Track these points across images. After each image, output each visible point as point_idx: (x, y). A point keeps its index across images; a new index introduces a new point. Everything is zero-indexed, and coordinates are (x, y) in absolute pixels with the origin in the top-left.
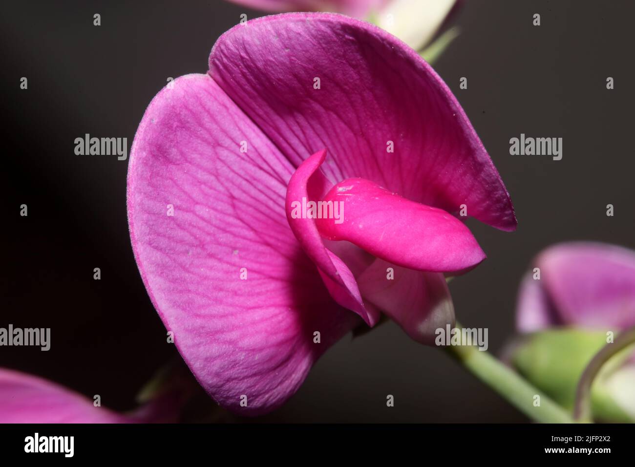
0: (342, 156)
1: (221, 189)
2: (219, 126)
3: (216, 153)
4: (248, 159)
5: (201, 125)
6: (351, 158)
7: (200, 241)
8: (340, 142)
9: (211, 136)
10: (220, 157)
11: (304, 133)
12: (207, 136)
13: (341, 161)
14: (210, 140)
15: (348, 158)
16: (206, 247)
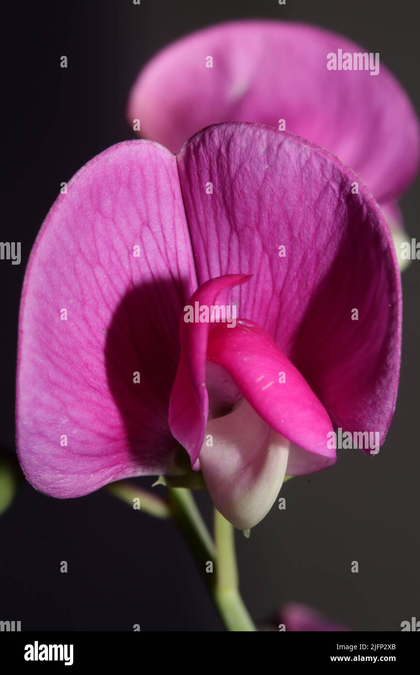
0: (249, 305)
1: (127, 266)
2: (159, 208)
3: (141, 232)
4: (165, 256)
5: (145, 197)
6: (256, 312)
7: (84, 299)
8: (256, 290)
9: (147, 213)
10: (143, 238)
11: (229, 262)
12: (143, 211)
13: (245, 309)
14: (144, 215)
15: (253, 310)
16: (86, 307)
